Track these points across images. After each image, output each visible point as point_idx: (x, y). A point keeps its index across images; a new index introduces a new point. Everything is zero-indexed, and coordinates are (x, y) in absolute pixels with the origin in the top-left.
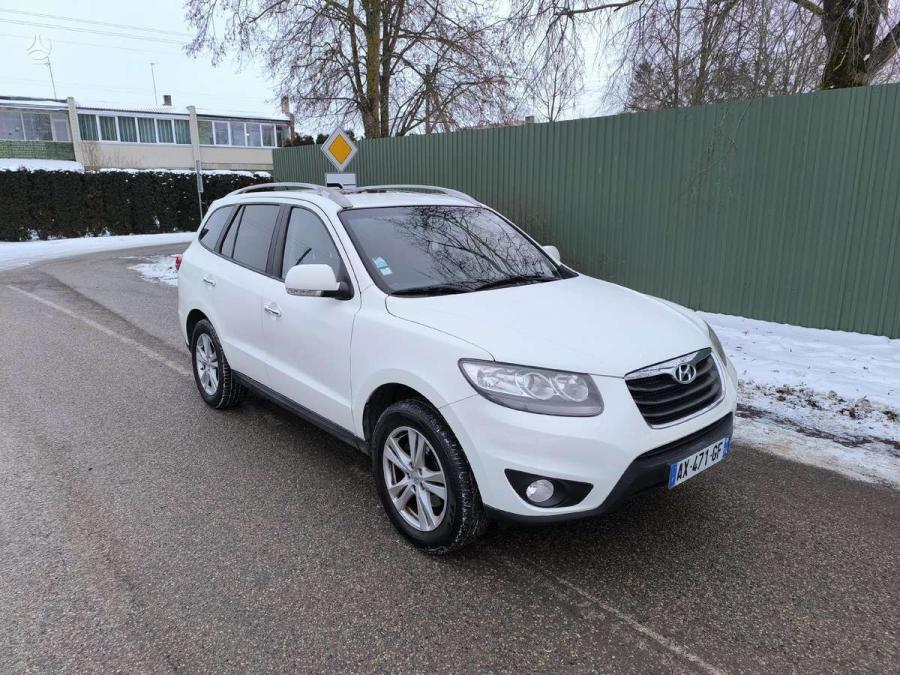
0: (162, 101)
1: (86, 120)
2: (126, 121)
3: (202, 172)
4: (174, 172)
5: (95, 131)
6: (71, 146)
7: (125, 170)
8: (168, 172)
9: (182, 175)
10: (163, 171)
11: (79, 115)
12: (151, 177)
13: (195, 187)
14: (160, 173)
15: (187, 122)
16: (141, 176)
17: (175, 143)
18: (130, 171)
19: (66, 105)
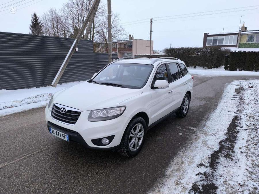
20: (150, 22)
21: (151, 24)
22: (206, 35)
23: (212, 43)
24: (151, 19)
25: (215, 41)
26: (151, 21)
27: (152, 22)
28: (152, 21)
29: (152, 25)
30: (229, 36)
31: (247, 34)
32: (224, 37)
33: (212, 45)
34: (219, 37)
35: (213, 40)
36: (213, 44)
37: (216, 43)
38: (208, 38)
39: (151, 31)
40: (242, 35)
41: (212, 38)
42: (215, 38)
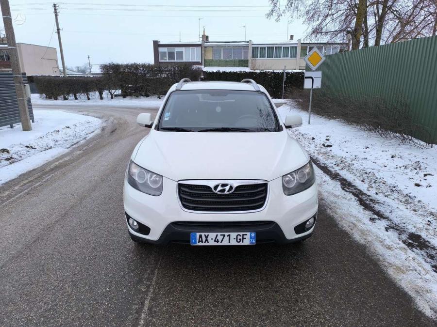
0: (289, 38)
1: (255, 49)
2: (270, 48)
3: (286, 71)
4: (275, 71)
5: (257, 55)
6: (247, 61)
7: (255, 71)
8: (273, 71)
9: (278, 72)
10: (270, 71)
11: (253, 47)
12: (265, 74)
13: (282, 78)
14: (269, 72)
15: (296, 47)
16: (261, 73)
17: (289, 58)
18: (257, 71)
19: (248, 43)
20: (53, 10)
21: (56, 15)
22: (157, 45)
23: (167, 58)
24: (55, 5)
25: (171, 55)
26: (55, 10)
27: (57, 11)
28: (57, 8)
29: (58, 17)
30: (190, 48)
31: (212, 47)
32: (183, 49)
33: (167, 61)
34: (177, 49)
35: (169, 53)
36: (169, 60)
37: (173, 58)
38: (161, 50)
39: (58, 30)
40: (205, 47)
41: (165, 50)
42: (171, 49)
